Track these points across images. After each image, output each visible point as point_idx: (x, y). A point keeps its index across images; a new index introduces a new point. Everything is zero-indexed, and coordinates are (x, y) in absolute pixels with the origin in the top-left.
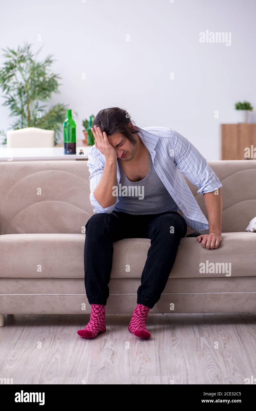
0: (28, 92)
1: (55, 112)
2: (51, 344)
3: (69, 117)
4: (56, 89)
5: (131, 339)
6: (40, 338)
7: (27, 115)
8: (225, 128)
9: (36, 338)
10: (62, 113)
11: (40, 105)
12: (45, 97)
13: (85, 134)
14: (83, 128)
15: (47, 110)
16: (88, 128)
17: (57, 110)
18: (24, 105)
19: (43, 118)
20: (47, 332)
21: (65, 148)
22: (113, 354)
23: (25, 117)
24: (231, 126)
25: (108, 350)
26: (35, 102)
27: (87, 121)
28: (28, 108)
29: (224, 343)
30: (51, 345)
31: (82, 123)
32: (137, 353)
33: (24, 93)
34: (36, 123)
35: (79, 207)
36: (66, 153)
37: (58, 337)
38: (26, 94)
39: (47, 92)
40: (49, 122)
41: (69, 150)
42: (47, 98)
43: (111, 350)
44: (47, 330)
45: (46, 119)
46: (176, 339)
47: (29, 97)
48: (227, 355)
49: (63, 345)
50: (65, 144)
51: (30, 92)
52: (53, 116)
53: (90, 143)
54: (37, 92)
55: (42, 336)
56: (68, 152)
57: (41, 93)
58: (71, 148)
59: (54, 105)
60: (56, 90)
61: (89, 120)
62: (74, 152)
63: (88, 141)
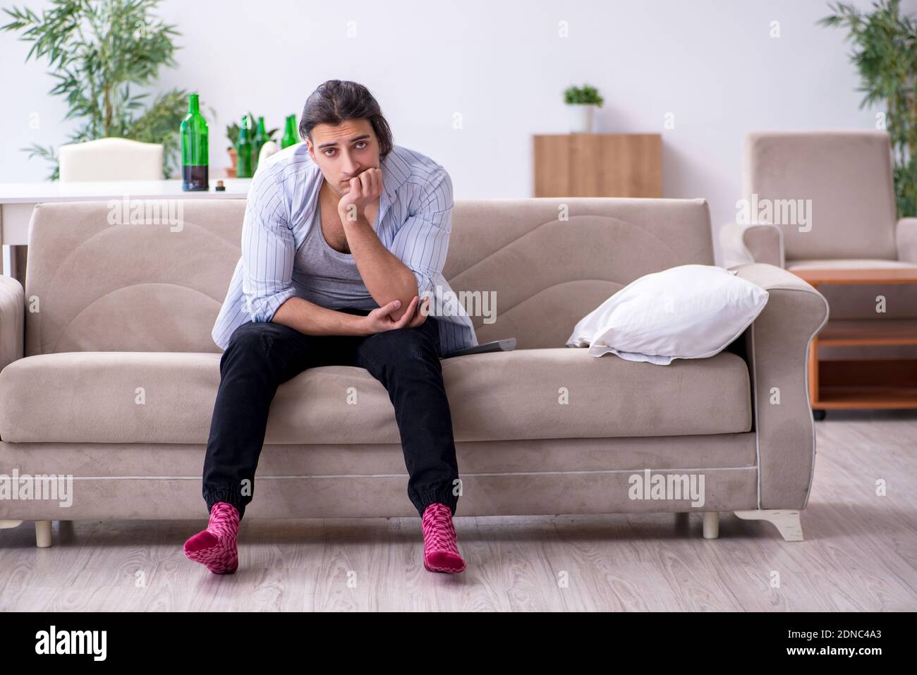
0: (106, 63)
1: (167, 109)
2: (151, 578)
3: (193, 111)
4: (170, 58)
5: (319, 568)
6: (128, 567)
7: (104, 114)
8: (540, 142)
9: (120, 568)
10: (182, 109)
11: (132, 95)
12: (144, 76)
13: (233, 156)
14: (229, 143)
15: (149, 103)
16: (239, 141)
17: (170, 103)
18: (100, 92)
19: (141, 120)
20: (143, 556)
21: (185, 178)
22: (281, 595)
23: (101, 119)
24: (555, 138)
25: (270, 589)
26: (123, 86)
27: (236, 126)
28: (107, 99)
29: (515, 575)
30: (150, 581)
31: (225, 132)
32: (330, 594)
33: (99, 66)
34: (126, 132)
35: (212, 297)
36: (187, 189)
37: (165, 565)
38: (103, 69)
39: (149, 65)
40: (153, 131)
41: (195, 181)
42: (150, 77)
43: (277, 588)
44: (144, 555)
45: (145, 124)
46: (414, 568)
47: (108, 76)
48: (518, 596)
49: (175, 579)
50: (185, 168)
51: (111, 65)
52: (162, 117)
53: (243, 173)
54: (126, 64)
55: (132, 564)
56: (191, 185)
57: (137, 67)
58: (198, 178)
59: (164, 93)
60: (168, 60)
61: (241, 125)
62: (204, 186)
63: (239, 169)
